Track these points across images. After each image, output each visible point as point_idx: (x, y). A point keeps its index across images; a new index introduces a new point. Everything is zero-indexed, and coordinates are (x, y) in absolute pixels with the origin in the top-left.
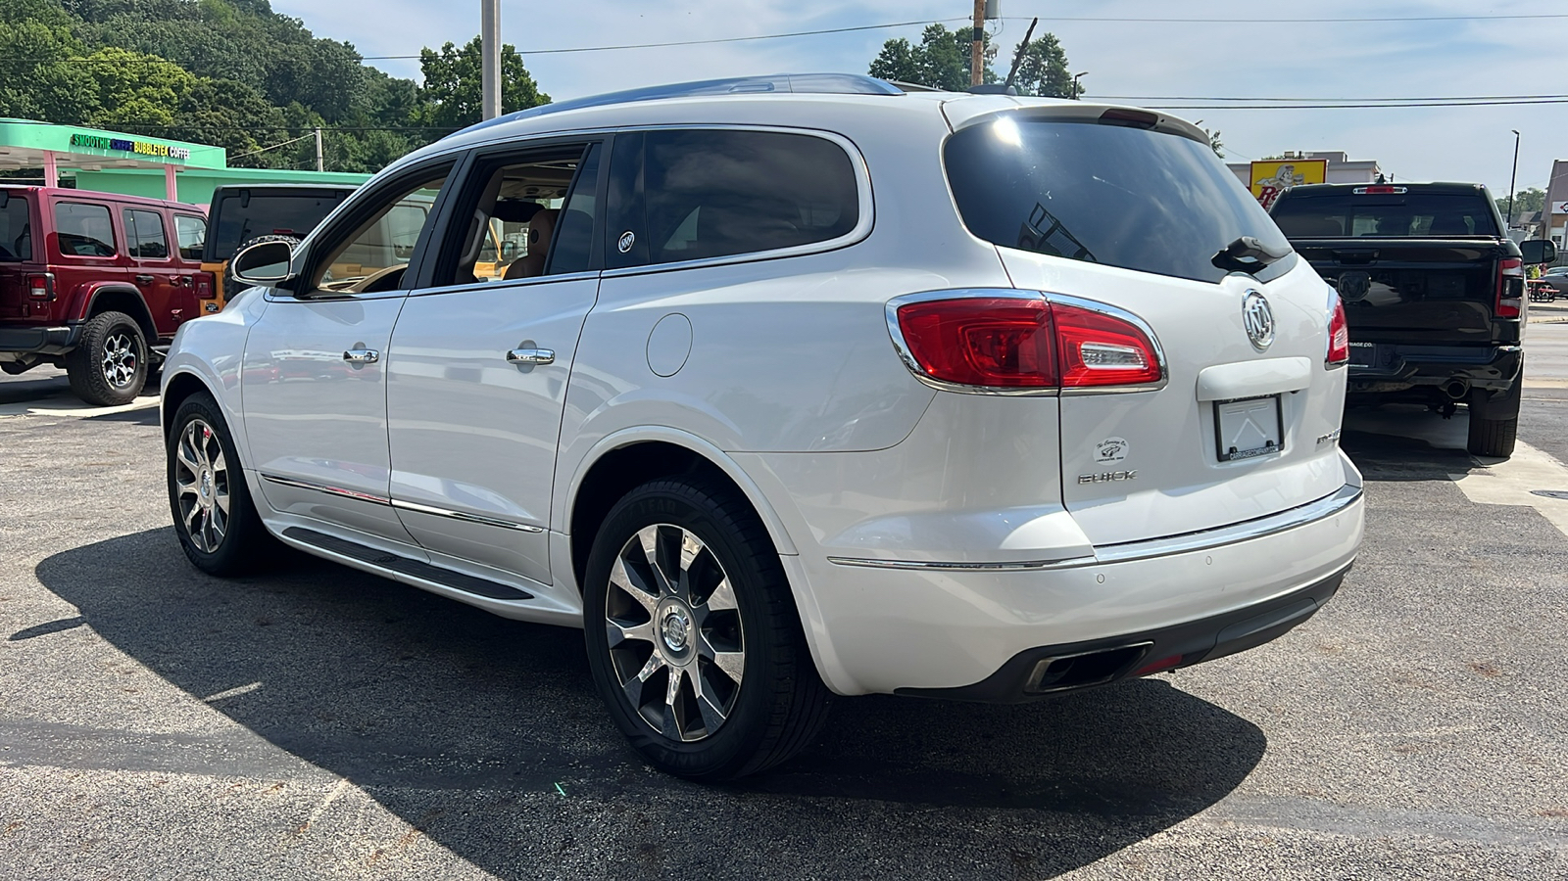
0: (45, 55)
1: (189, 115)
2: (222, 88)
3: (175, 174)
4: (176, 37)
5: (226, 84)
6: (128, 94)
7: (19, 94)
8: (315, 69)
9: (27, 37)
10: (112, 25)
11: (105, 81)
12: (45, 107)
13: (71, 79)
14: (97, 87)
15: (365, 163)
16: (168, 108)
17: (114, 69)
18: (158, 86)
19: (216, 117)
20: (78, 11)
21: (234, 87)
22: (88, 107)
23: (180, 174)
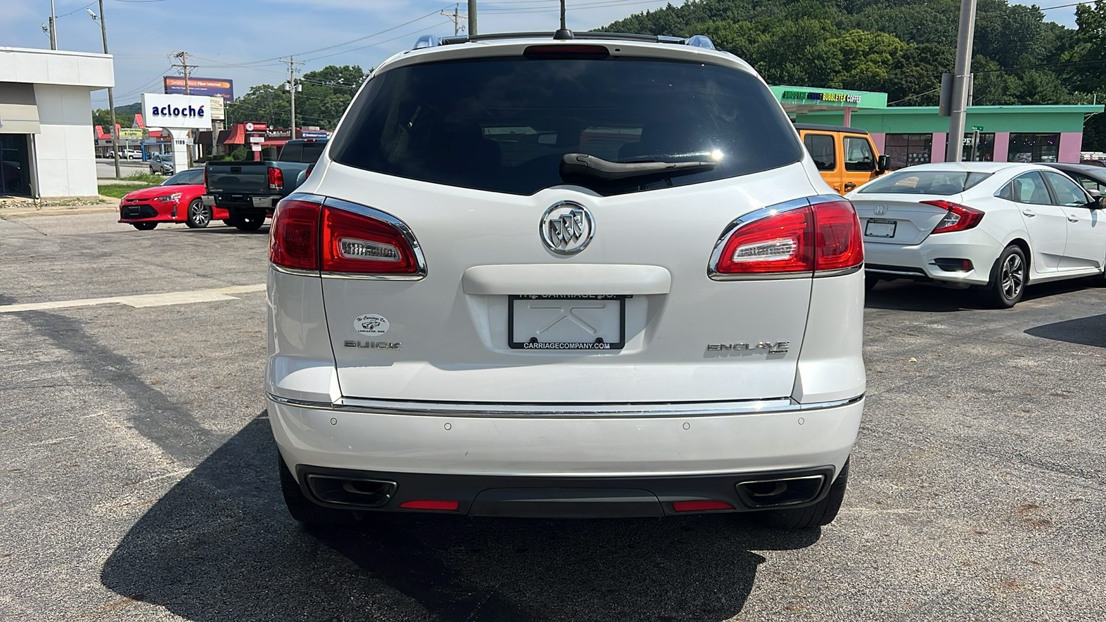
0: (812, 39)
1: (898, 71)
2: (924, 50)
3: (851, 113)
4: (905, 17)
5: (927, 47)
6: (860, 60)
7: (794, 67)
8: (1003, 28)
9: (803, 29)
10: (865, 14)
11: (845, 53)
12: (809, 73)
13: (826, 54)
14: (841, 57)
15: (1017, 97)
16: (885, 67)
17: (853, 44)
18: (880, 53)
19: (917, 71)
20: (846, 8)
21: (932, 48)
22: (834, 71)
23: (853, 113)
